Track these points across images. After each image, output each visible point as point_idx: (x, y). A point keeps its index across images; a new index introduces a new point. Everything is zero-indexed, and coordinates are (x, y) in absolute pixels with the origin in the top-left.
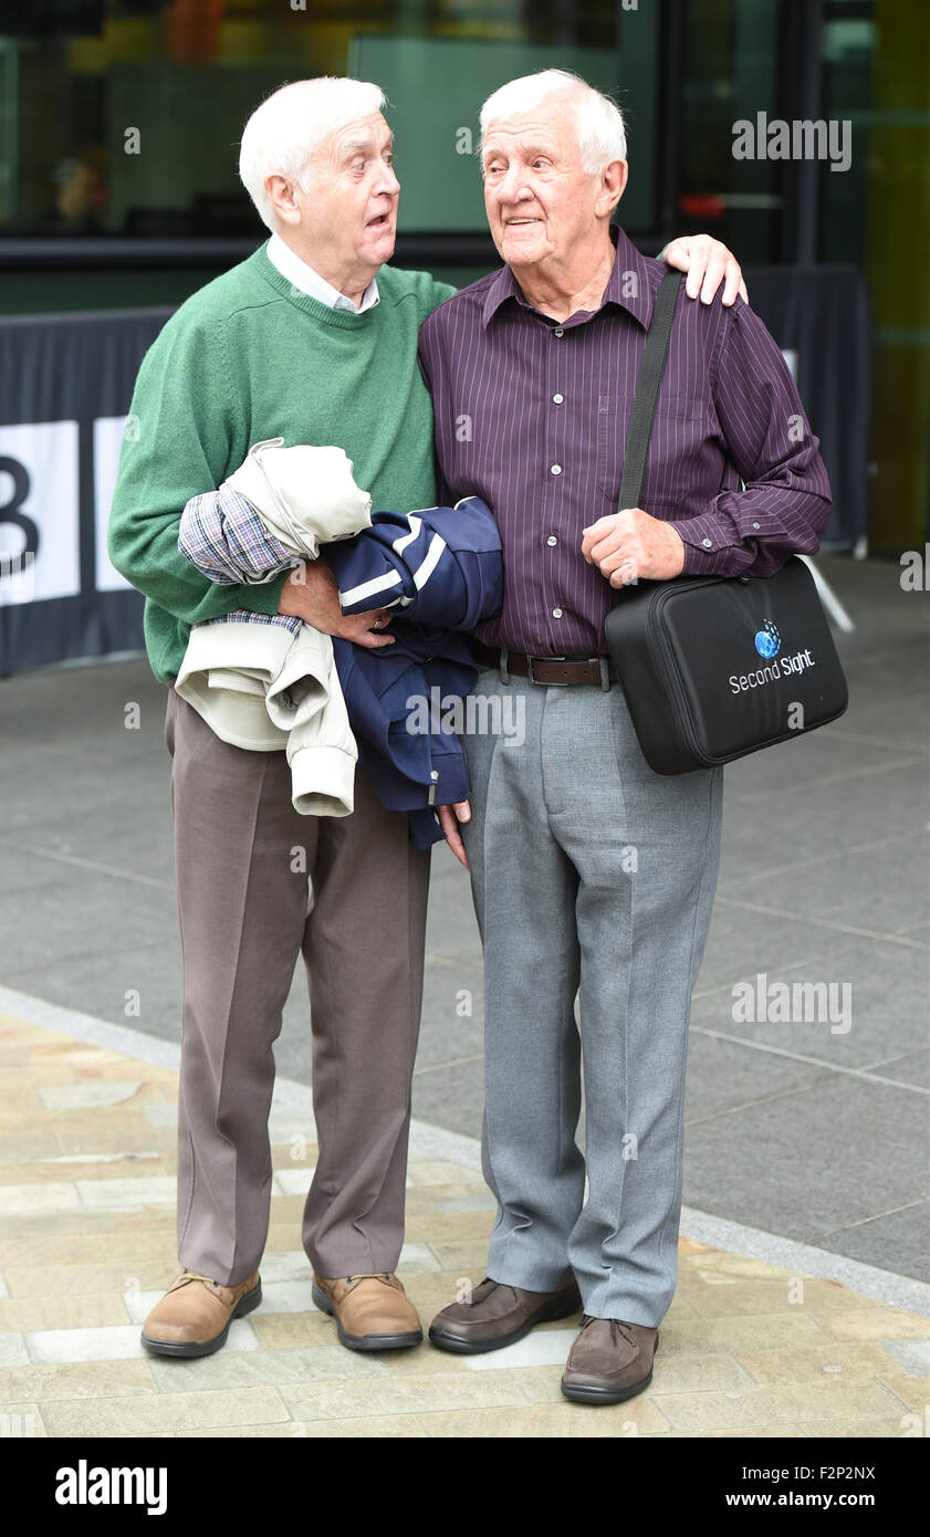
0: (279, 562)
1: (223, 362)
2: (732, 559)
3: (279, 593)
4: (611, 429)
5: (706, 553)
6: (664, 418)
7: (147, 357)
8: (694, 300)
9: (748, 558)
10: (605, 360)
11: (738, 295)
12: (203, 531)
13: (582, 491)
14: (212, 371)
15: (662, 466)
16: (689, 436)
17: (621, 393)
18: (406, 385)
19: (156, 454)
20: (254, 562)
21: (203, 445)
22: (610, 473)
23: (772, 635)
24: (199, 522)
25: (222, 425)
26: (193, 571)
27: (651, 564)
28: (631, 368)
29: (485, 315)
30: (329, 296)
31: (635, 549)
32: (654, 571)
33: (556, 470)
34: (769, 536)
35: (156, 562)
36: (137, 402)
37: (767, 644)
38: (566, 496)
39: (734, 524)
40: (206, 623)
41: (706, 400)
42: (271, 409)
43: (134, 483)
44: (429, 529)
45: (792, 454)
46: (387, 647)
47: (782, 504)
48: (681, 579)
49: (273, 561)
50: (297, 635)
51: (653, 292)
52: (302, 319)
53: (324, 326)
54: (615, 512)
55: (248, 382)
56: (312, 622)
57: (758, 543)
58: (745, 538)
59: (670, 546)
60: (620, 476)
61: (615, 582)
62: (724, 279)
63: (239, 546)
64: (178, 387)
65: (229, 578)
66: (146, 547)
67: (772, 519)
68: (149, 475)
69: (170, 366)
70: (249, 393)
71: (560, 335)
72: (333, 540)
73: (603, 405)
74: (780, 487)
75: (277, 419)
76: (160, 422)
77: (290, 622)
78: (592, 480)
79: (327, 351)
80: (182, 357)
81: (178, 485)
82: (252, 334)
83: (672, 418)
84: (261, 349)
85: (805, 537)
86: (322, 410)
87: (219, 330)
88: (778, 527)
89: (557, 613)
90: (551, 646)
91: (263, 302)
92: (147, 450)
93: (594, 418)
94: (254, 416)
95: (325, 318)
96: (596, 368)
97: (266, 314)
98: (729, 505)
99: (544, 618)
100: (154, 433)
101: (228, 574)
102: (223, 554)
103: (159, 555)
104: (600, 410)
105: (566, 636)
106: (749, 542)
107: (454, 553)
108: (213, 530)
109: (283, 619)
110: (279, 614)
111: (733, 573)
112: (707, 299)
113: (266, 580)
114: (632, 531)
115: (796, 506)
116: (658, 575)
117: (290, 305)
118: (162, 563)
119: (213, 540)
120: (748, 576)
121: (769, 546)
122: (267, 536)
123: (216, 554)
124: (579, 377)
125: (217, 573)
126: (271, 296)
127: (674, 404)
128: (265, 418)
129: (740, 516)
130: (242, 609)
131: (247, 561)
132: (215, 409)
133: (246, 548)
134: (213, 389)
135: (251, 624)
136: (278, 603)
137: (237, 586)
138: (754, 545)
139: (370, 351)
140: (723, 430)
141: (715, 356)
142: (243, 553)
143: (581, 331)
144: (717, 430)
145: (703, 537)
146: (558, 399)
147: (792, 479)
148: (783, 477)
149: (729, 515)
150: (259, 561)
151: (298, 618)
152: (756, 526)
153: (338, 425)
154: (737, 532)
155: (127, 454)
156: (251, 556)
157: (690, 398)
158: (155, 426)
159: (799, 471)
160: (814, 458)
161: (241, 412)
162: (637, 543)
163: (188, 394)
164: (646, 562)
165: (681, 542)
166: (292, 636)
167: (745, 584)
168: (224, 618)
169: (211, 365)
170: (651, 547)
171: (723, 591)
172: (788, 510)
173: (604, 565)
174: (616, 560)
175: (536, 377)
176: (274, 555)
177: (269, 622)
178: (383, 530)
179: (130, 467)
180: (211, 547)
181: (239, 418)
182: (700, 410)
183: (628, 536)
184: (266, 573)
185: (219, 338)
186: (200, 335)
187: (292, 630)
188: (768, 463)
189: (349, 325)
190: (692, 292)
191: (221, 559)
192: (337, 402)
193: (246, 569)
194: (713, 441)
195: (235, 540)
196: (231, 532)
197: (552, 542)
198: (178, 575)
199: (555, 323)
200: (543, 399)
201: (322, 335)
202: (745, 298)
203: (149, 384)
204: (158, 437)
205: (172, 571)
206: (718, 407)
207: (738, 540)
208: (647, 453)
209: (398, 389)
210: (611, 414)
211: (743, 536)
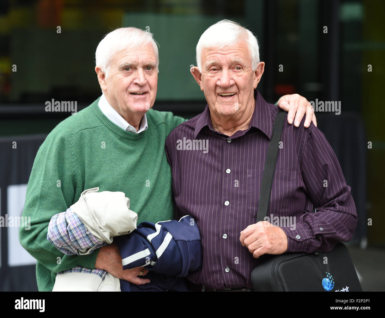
0: (93, 245)
1: (73, 153)
2: (310, 244)
3: (95, 259)
4: (253, 184)
5: (298, 242)
6: (277, 179)
7: (39, 149)
8: (290, 125)
9: (317, 244)
10: (250, 153)
11: (312, 123)
12: (58, 230)
13: (240, 213)
14: (67, 157)
15: (277, 201)
16: (289, 188)
17: (258, 168)
18: (158, 164)
19: (41, 194)
20: (82, 245)
21: (62, 190)
22: (253, 205)
23: (330, 280)
24: (56, 226)
25: (71, 182)
26: (55, 249)
27: (272, 247)
28: (262, 156)
29: (195, 133)
30: (124, 125)
31: (264, 240)
32: (273, 251)
33: (227, 203)
34: (328, 234)
35: (39, 244)
36: (34, 170)
37: (328, 284)
38: (231, 215)
39: (311, 228)
40: (62, 272)
41: (297, 170)
42: (94, 175)
43: (31, 207)
44: (164, 230)
45: (338, 195)
46: (146, 284)
47: (333, 219)
48: (287, 253)
49: (90, 244)
50: (104, 279)
51: (273, 121)
52: (111, 135)
53: (122, 139)
54: (255, 223)
55: (84, 162)
56: (110, 272)
57: (323, 237)
58: (316, 235)
59: (281, 239)
60: (257, 206)
61: (255, 255)
62: (305, 115)
63: (74, 237)
64: (52, 164)
65: (71, 252)
66: (35, 237)
67: (328, 226)
68: (38, 204)
69: (49, 154)
70: (84, 168)
71: (229, 142)
72: (118, 235)
73: (249, 173)
74: (332, 210)
75: (97, 180)
76: (44, 180)
77: (100, 272)
78: (244, 208)
79: (122, 149)
80: (54, 150)
81: (51, 209)
82: (86, 141)
83: (281, 179)
84: (91, 148)
85: (345, 233)
86: (118, 176)
87: (72, 139)
88: (331, 230)
89: (227, 270)
90: (225, 284)
91: (94, 126)
92: (37, 192)
93: (245, 180)
94: (86, 178)
95: (122, 135)
96: (246, 157)
97: (94, 132)
98: (308, 219)
99: (221, 271)
100: (41, 185)
101: (70, 250)
102: (67, 241)
103: (41, 241)
104: (248, 176)
105: (231, 281)
106: (318, 237)
107: (176, 241)
108: (62, 230)
109: (97, 271)
110: (96, 269)
111: (311, 251)
112: (297, 124)
113: (88, 253)
114: (263, 231)
115: (340, 219)
116: (275, 252)
117: (106, 128)
118: (42, 245)
119: (63, 234)
120: (318, 252)
121: (328, 239)
122: (88, 233)
123: (64, 241)
124: (238, 161)
125: (66, 250)
126: (97, 123)
127: (282, 173)
128: (91, 179)
129: (314, 225)
130: (79, 266)
131: (79, 244)
132: (68, 174)
133: (78, 238)
134: (67, 166)
135: (82, 273)
136: (95, 263)
137: (76, 256)
138: (320, 238)
139: (142, 150)
140: (305, 184)
141: (301, 150)
142: (76, 241)
143: (238, 140)
144: (302, 184)
145: (296, 234)
146: (228, 171)
147: (338, 207)
148: (334, 206)
149: (309, 224)
150: (84, 244)
151: (104, 271)
152: (321, 229)
153: (125, 183)
154: (312, 232)
155: (29, 194)
156: (80, 242)
157: (290, 170)
158: (41, 182)
159: (341, 203)
160: (348, 197)
161: (79, 176)
162: (266, 237)
163: (56, 168)
164: (269, 246)
165: (286, 237)
166: (101, 279)
167: (316, 256)
168: (70, 270)
169: (67, 154)
170: (272, 239)
171: (306, 260)
172: (336, 221)
173: (250, 247)
174: (256, 245)
175: (218, 161)
176: (91, 241)
177: (91, 272)
178: (143, 230)
179: (30, 200)
180: (62, 237)
181: (79, 179)
182: (295, 176)
183: (261, 234)
184: (88, 249)
185: (71, 142)
186: (62, 140)
187: (101, 276)
188: (327, 199)
189: (132, 138)
190: (290, 121)
191: (66, 243)
192: (125, 172)
193: (78, 248)
194: (300, 189)
195: (73, 235)
196: (71, 230)
197: (225, 236)
198: (49, 250)
199: (227, 137)
200: (221, 171)
201: (120, 143)
202: (315, 124)
203: (40, 162)
204: (43, 187)
205: (46, 248)
206: (302, 173)
207: (313, 235)
208: (270, 195)
209: (154, 167)
210: (253, 178)
211: (315, 234)
